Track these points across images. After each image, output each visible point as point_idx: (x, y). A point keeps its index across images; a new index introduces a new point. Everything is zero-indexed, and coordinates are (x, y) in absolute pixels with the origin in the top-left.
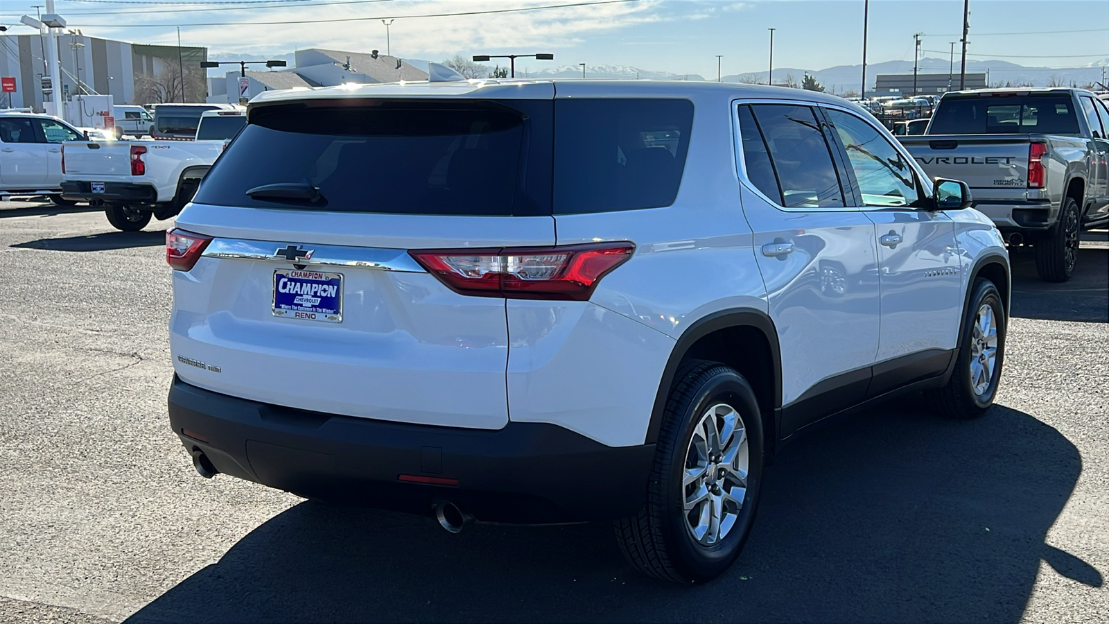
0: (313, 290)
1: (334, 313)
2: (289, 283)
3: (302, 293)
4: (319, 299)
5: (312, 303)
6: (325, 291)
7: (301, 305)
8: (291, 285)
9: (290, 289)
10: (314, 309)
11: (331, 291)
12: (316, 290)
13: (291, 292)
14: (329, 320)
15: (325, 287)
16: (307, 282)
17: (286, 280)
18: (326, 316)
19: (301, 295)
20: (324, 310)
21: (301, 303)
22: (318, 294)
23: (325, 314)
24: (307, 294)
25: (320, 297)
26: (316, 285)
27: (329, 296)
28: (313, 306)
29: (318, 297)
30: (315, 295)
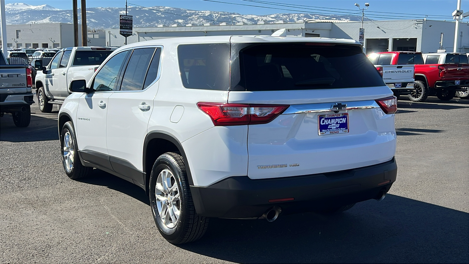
0: (336, 121)
1: (346, 129)
2: (325, 120)
3: (331, 123)
4: (339, 125)
5: (336, 127)
6: (341, 121)
7: (331, 129)
8: (326, 121)
9: (326, 123)
10: (337, 129)
11: (344, 120)
12: (337, 121)
13: (326, 124)
14: (344, 132)
15: (341, 119)
16: (333, 118)
17: (324, 119)
18: (343, 131)
19: (331, 124)
20: (341, 129)
21: (331, 127)
22: (338, 123)
23: (342, 130)
24: (334, 123)
25: (339, 123)
26: (337, 119)
27: (343, 122)
28: (336, 128)
29: (338, 124)
30: (337, 123)
